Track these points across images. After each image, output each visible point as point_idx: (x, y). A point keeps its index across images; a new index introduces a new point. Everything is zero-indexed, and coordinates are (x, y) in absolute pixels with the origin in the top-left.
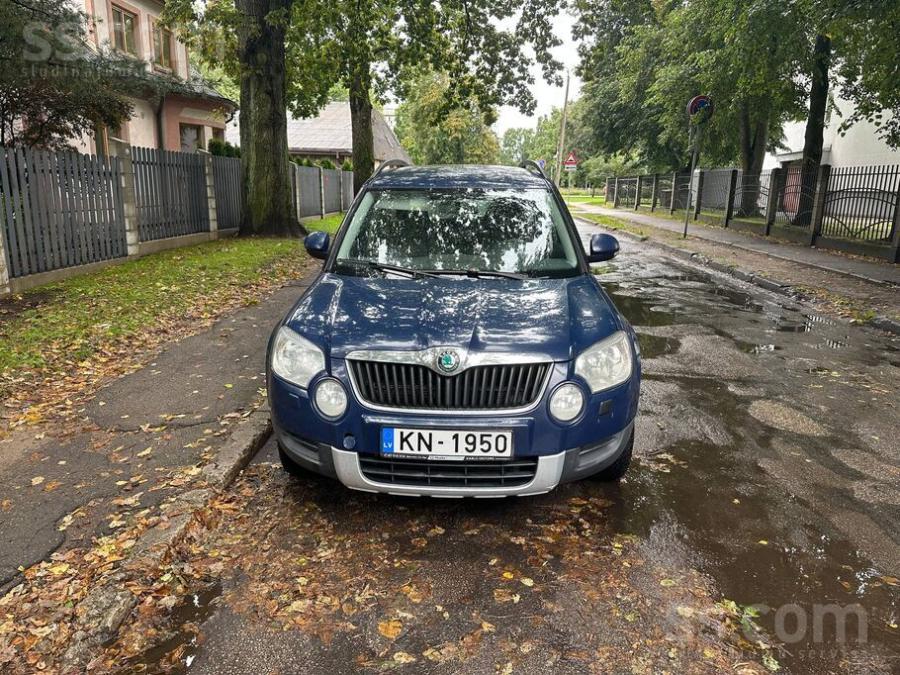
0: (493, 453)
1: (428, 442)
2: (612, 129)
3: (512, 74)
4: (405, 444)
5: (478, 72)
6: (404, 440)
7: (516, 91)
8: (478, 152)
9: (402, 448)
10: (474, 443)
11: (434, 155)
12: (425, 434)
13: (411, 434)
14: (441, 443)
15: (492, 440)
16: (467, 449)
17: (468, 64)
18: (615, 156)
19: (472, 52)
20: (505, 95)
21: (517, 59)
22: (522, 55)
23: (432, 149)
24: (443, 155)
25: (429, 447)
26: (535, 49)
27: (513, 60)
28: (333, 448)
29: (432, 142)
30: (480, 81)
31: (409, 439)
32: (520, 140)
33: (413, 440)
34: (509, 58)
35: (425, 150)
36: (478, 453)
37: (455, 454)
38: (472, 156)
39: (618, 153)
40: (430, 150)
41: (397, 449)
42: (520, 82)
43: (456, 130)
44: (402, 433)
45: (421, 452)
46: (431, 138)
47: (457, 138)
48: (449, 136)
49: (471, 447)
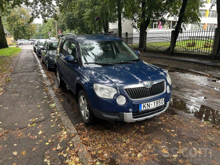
0: (161, 104)
1: (149, 105)
2: (71, 24)
3: (50, 9)
4: (144, 107)
5: (41, 8)
6: (144, 106)
7: (52, 14)
8: (30, 30)
9: (143, 108)
10: (158, 103)
11: (16, 31)
12: (148, 103)
13: (146, 104)
14: (152, 105)
15: (160, 101)
16: (156, 105)
17: (38, 6)
18: (73, 31)
19: (38, 2)
20: (49, 15)
21: (51, 5)
22: (52, 4)
23: (15, 29)
24: (19, 31)
25: (149, 107)
26: (56, 3)
27: (50, 5)
28: (124, 113)
29: (15, 27)
30: (42, 11)
31: (145, 106)
32: (38, 27)
33: (146, 106)
34: (49, 5)
35: (12, 29)
36: (158, 105)
37: (154, 107)
38: (28, 31)
39: (73, 30)
40: (14, 30)
41: (142, 109)
42: (53, 11)
43: (22, 24)
44: (144, 105)
45: (148, 108)
46: (14, 26)
47: (23, 26)
48: (20, 25)
49: (157, 104)
